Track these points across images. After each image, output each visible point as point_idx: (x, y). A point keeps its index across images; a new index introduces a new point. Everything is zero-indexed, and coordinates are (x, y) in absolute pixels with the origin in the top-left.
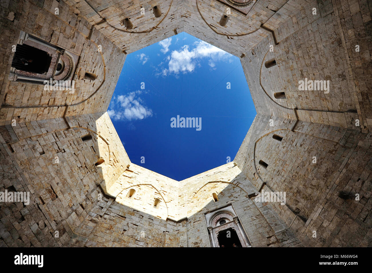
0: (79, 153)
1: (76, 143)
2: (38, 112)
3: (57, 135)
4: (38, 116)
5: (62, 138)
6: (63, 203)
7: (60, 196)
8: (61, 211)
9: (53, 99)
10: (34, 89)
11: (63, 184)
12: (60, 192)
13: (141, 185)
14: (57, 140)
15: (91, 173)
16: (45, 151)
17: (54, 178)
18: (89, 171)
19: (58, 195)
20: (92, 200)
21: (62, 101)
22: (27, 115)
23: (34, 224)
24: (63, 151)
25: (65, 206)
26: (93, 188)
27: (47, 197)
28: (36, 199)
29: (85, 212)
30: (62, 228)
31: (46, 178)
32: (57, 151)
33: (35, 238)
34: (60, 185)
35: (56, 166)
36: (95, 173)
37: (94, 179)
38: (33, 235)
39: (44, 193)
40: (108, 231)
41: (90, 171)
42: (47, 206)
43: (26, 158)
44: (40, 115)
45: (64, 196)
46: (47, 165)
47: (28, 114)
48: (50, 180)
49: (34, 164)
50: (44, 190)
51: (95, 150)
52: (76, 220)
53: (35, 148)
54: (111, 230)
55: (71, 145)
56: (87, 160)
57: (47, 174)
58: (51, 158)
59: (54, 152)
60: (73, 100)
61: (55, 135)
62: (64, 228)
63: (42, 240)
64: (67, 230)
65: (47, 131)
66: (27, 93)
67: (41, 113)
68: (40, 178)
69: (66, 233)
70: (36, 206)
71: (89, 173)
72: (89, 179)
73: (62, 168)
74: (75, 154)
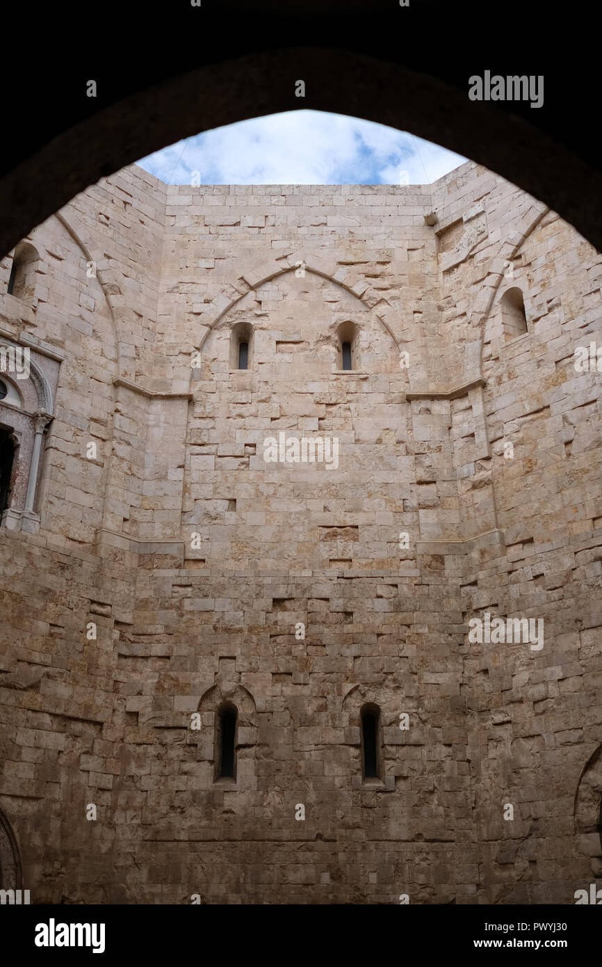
0: (276, 405)
1: (243, 397)
2: (120, 473)
3: (200, 442)
4: (133, 474)
5: (214, 434)
6: (379, 522)
7: (359, 519)
8: (393, 537)
9: (93, 423)
10: (60, 475)
11: (337, 496)
12: (349, 514)
13: (519, 246)
14: (213, 449)
15: (357, 401)
16: (230, 496)
17: (309, 510)
18: (349, 402)
19: (351, 524)
20: (432, 446)
21: (101, 395)
22: (124, 502)
23: (373, 603)
24: (250, 450)
25: (391, 522)
26: (404, 421)
27: (340, 546)
28: (328, 574)
29: (445, 484)
30: (430, 559)
31: (296, 528)
32: (242, 467)
33: (400, 616)
34: (333, 503)
35: (282, 490)
36: (366, 386)
37: (381, 398)
38: (393, 614)
39: (327, 548)
40: (530, 479)
41: (349, 397)
42: (360, 558)
43: (228, 544)
44: (130, 469)
45: (364, 511)
46: (268, 511)
47: (121, 499)
48: (306, 521)
49: (250, 535)
50: (321, 544)
51: (296, 338)
52: (443, 517)
53: (213, 514)
54: (535, 468)
55: (241, 416)
56: (313, 387)
57: (289, 520)
58: (253, 492)
59: (243, 475)
60: (102, 354)
61: (198, 449)
62: (433, 556)
63: (415, 606)
64: (441, 551)
65: (180, 467)
66: (70, 494)
67: (125, 465)
68: (290, 539)
69: (446, 558)
70: (343, 581)
71: (352, 406)
72: (370, 415)
73: (293, 477)
74: (273, 419)
